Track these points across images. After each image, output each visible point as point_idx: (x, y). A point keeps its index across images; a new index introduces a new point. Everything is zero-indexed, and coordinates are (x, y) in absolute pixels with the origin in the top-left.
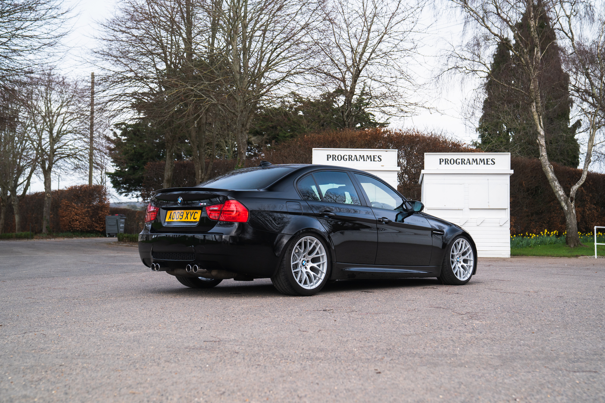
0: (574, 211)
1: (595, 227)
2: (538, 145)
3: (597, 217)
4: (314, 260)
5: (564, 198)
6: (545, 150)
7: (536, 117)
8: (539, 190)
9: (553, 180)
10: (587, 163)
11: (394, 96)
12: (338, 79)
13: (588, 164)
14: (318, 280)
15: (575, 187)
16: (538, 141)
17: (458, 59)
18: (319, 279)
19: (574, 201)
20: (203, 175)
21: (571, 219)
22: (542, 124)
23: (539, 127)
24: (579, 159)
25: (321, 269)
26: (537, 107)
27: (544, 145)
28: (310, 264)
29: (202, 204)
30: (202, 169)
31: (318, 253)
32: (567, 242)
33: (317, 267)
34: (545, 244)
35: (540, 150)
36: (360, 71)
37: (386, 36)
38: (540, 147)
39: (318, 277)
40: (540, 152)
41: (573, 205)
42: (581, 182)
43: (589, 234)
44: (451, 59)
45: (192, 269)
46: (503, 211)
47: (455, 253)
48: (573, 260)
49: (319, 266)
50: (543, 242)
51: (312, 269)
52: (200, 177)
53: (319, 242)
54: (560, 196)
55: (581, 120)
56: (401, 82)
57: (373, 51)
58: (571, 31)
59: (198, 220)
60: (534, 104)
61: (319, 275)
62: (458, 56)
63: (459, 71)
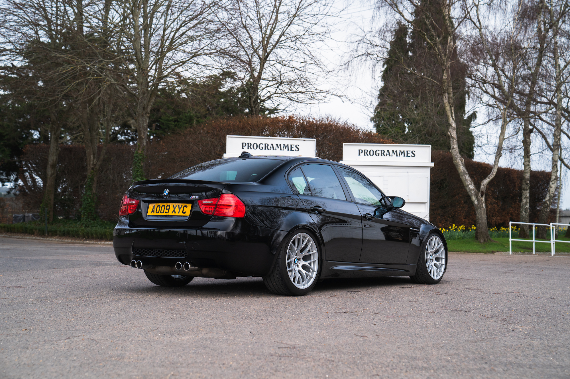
0: (484, 206)
1: (511, 223)
2: (449, 137)
3: (498, 211)
4: (306, 258)
5: (475, 192)
6: (456, 142)
7: (448, 108)
8: (444, 183)
9: (464, 174)
10: (498, 156)
11: (304, 82)
12: (243, 62)
13: (499, 158)
14: (310, 279)
15: (486, 181)
16: (449, 133)
17: (369, 45)
18: (311, 277)
19: (484, 196)
20: (95, 160)
21: (481, 214)
22: (453, 115)
23: (451, 119)
24: (474, 152)
25: (312, 266)
26: (449, 98)
27: (455, 137)
28: (302, 263)
29: (194, 197)
30: (94, 154)
31: (309, 251)
32: (477, 238)
33: (309, 265)
34: (454, 239)
35: (452, 142)
36: (268, 54)
37: (296, 18)
38: (451, 139)
39: (310, 276)
40: (452, 144)
41: (483, 199)
42: (492, 176)
43: (493, 229)
44: (361, 45)
45: (183, 267)
46: (423, 205)
47: (429, 251)
48: (489, 256)
49: (310, 264)
50: (452, 236)
51: (304, 267)
52: (92, 163)
53: (311, 239)
54: (471, 190)
55: (476, 112)
56: (312, 68)
57: (283, 34)
58: (479, 21)
59: (188, 214)
60: (447, 95)
61: (310, 274)
62: (369, 42)
63: (371, 58)
